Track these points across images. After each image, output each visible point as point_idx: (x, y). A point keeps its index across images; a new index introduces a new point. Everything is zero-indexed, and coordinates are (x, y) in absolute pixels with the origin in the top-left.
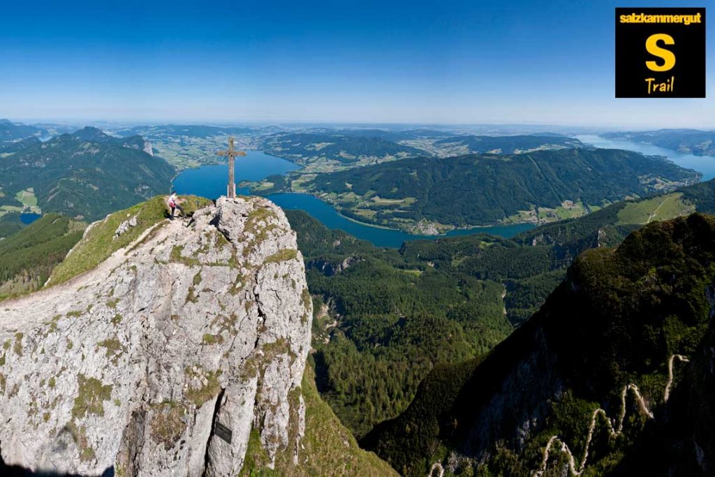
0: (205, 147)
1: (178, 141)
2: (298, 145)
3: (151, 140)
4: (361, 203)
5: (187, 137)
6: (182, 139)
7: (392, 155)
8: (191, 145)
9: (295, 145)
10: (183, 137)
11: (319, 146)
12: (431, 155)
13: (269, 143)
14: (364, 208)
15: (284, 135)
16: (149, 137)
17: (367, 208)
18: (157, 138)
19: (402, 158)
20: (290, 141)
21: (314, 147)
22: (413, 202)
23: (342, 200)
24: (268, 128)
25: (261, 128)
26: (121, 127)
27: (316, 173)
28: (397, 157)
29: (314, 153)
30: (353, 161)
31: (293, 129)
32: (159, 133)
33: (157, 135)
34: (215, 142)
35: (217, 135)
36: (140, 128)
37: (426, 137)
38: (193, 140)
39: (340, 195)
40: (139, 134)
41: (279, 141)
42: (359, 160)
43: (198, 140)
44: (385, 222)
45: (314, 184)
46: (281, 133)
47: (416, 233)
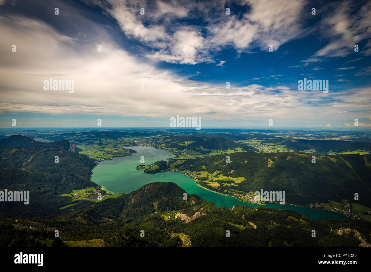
0: (117, 145)
1: (98, 142)
2: (174, 142)
3: (76, 142)
4: (211, 178)
5: (104, 139)
6: (100, 141)
7: (233, 149)
8: (107, 144)
9: (173, 143)
10: (102, 139)
11: (187, 143)
12: (258, 150)
13: (157, 142)
14: (213, 182)
15: (167, 137)
16: (75, 140)
17: (215, 182)
18: (82, 141)
19: (238, 151)
20: (170, 140)
21: (185, 143)
22: (244, 180)
23: (200, 176)
24: (158, 132)
25: (154, 133)
26: (50, 134)
27: (185, 159)
28: (235, 150)
29: (184, 147)
30: (207, 152)
31: (173, 133)
32: (84, 137)
33: (82, 139)
34: (124, 142)
35: (126, 137)
36: (67, 134)
37: (256, 139)
38: (109, 141)
39: (198, 173)
40: (67, 139)
41: (164, 140)
42: (211, 152)
43: (112, 141)
44: (225, 191)
45: (183, 166)
46: (165, 135)
47: (245, 200)
